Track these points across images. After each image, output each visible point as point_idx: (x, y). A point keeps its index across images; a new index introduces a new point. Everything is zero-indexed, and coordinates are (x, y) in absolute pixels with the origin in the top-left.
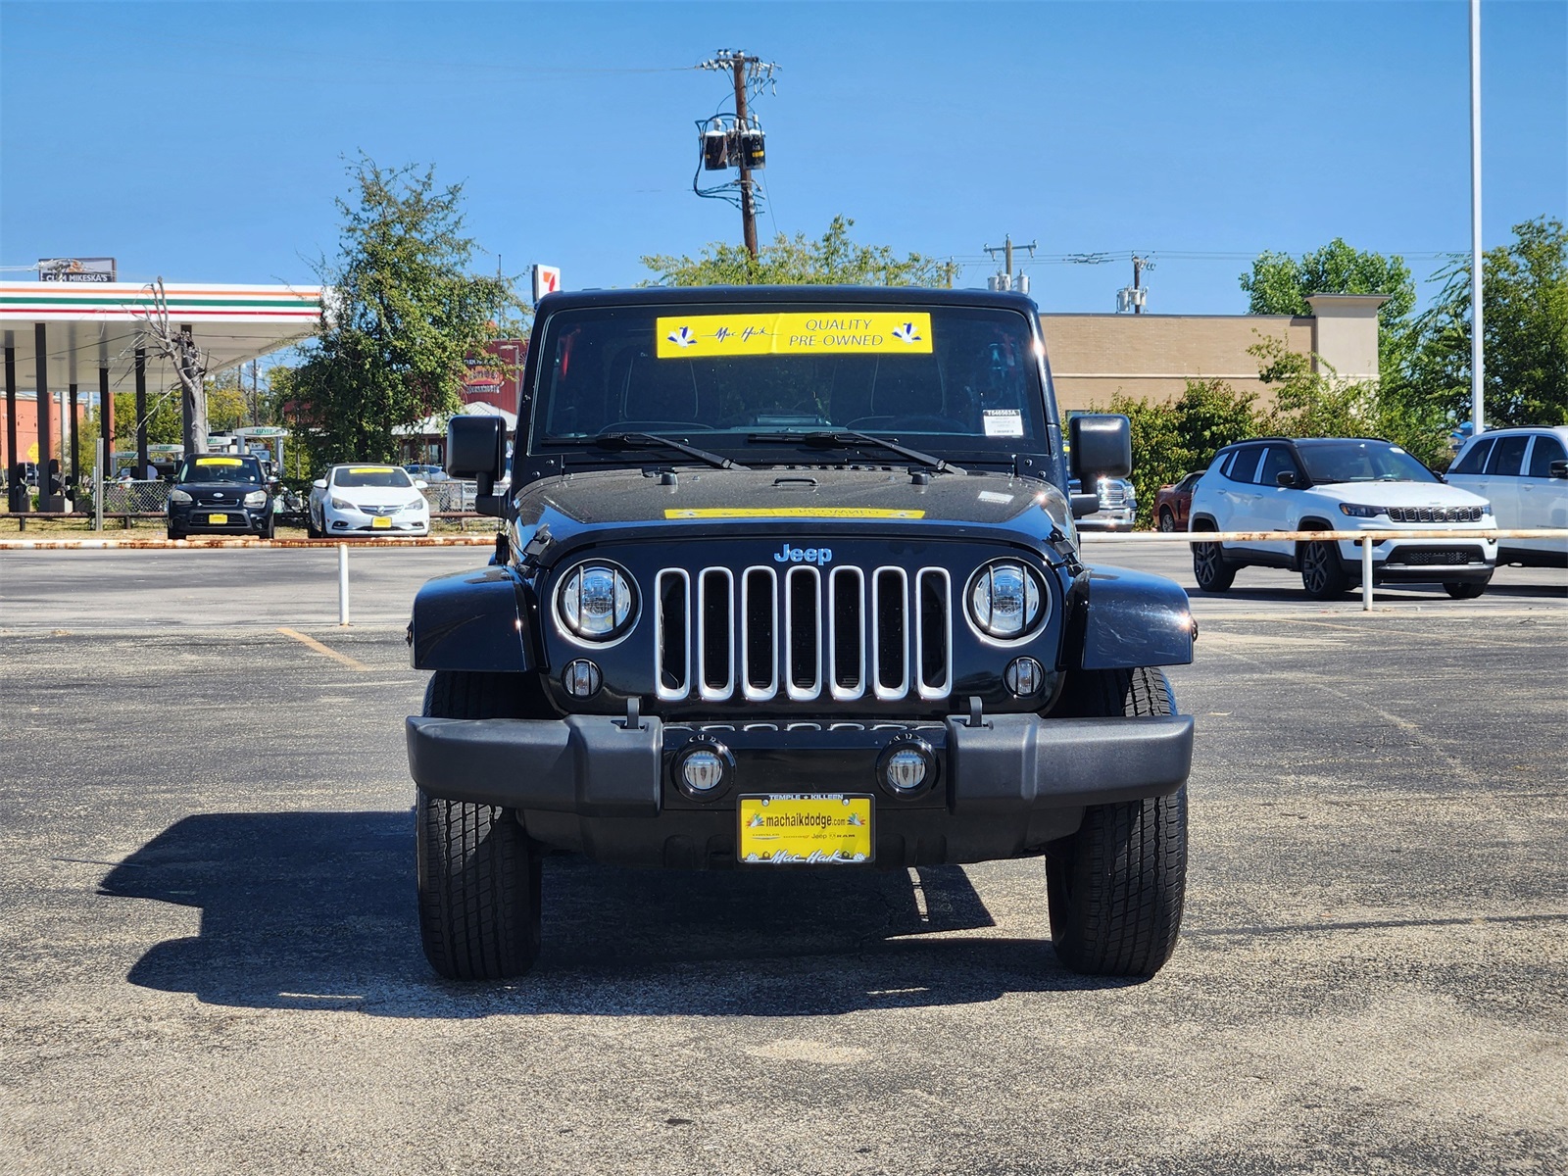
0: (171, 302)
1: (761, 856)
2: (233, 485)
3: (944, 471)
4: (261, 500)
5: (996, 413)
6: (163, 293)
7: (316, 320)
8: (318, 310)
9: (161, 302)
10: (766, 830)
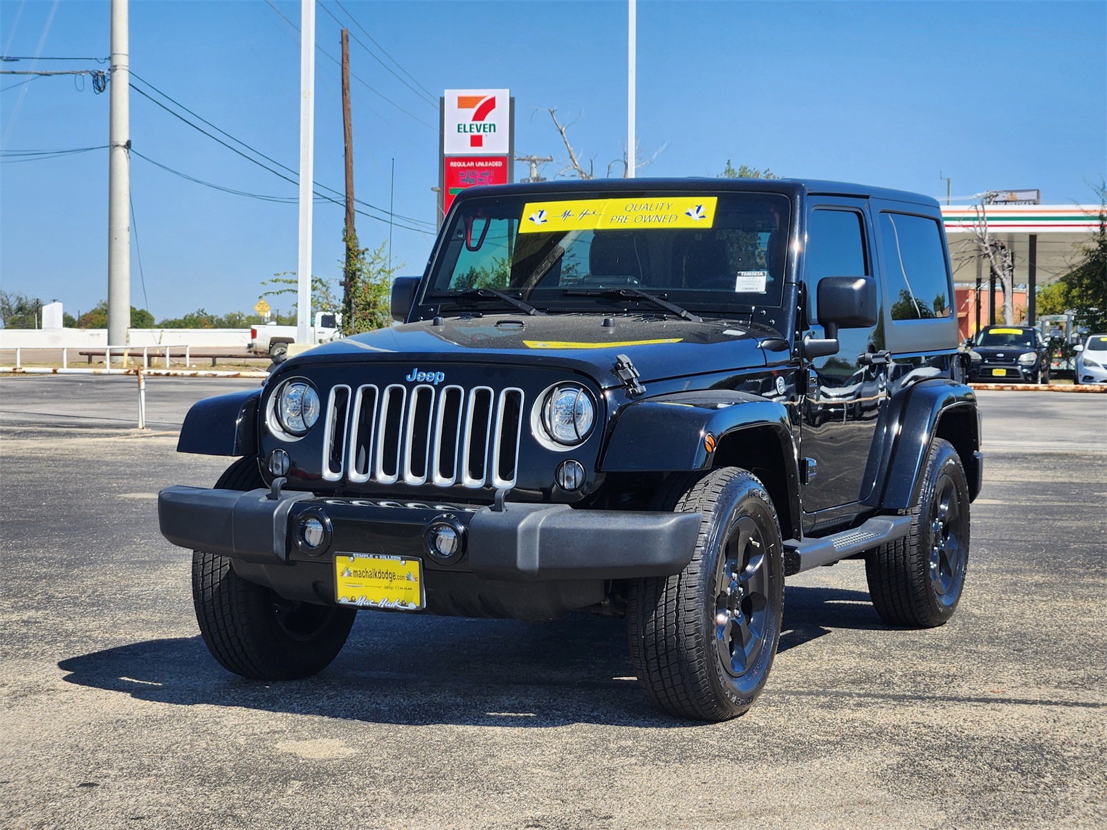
0: (989, 219)
1: (350, 600)
2: (1013, 348)
3: (686, 319)
4: (1032, 359)
5: (748, 274)
6: (984, 212)
7: (1097, 230)
8: (1098, 222)
9: (983, 219)
10: (353, 579)
